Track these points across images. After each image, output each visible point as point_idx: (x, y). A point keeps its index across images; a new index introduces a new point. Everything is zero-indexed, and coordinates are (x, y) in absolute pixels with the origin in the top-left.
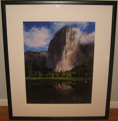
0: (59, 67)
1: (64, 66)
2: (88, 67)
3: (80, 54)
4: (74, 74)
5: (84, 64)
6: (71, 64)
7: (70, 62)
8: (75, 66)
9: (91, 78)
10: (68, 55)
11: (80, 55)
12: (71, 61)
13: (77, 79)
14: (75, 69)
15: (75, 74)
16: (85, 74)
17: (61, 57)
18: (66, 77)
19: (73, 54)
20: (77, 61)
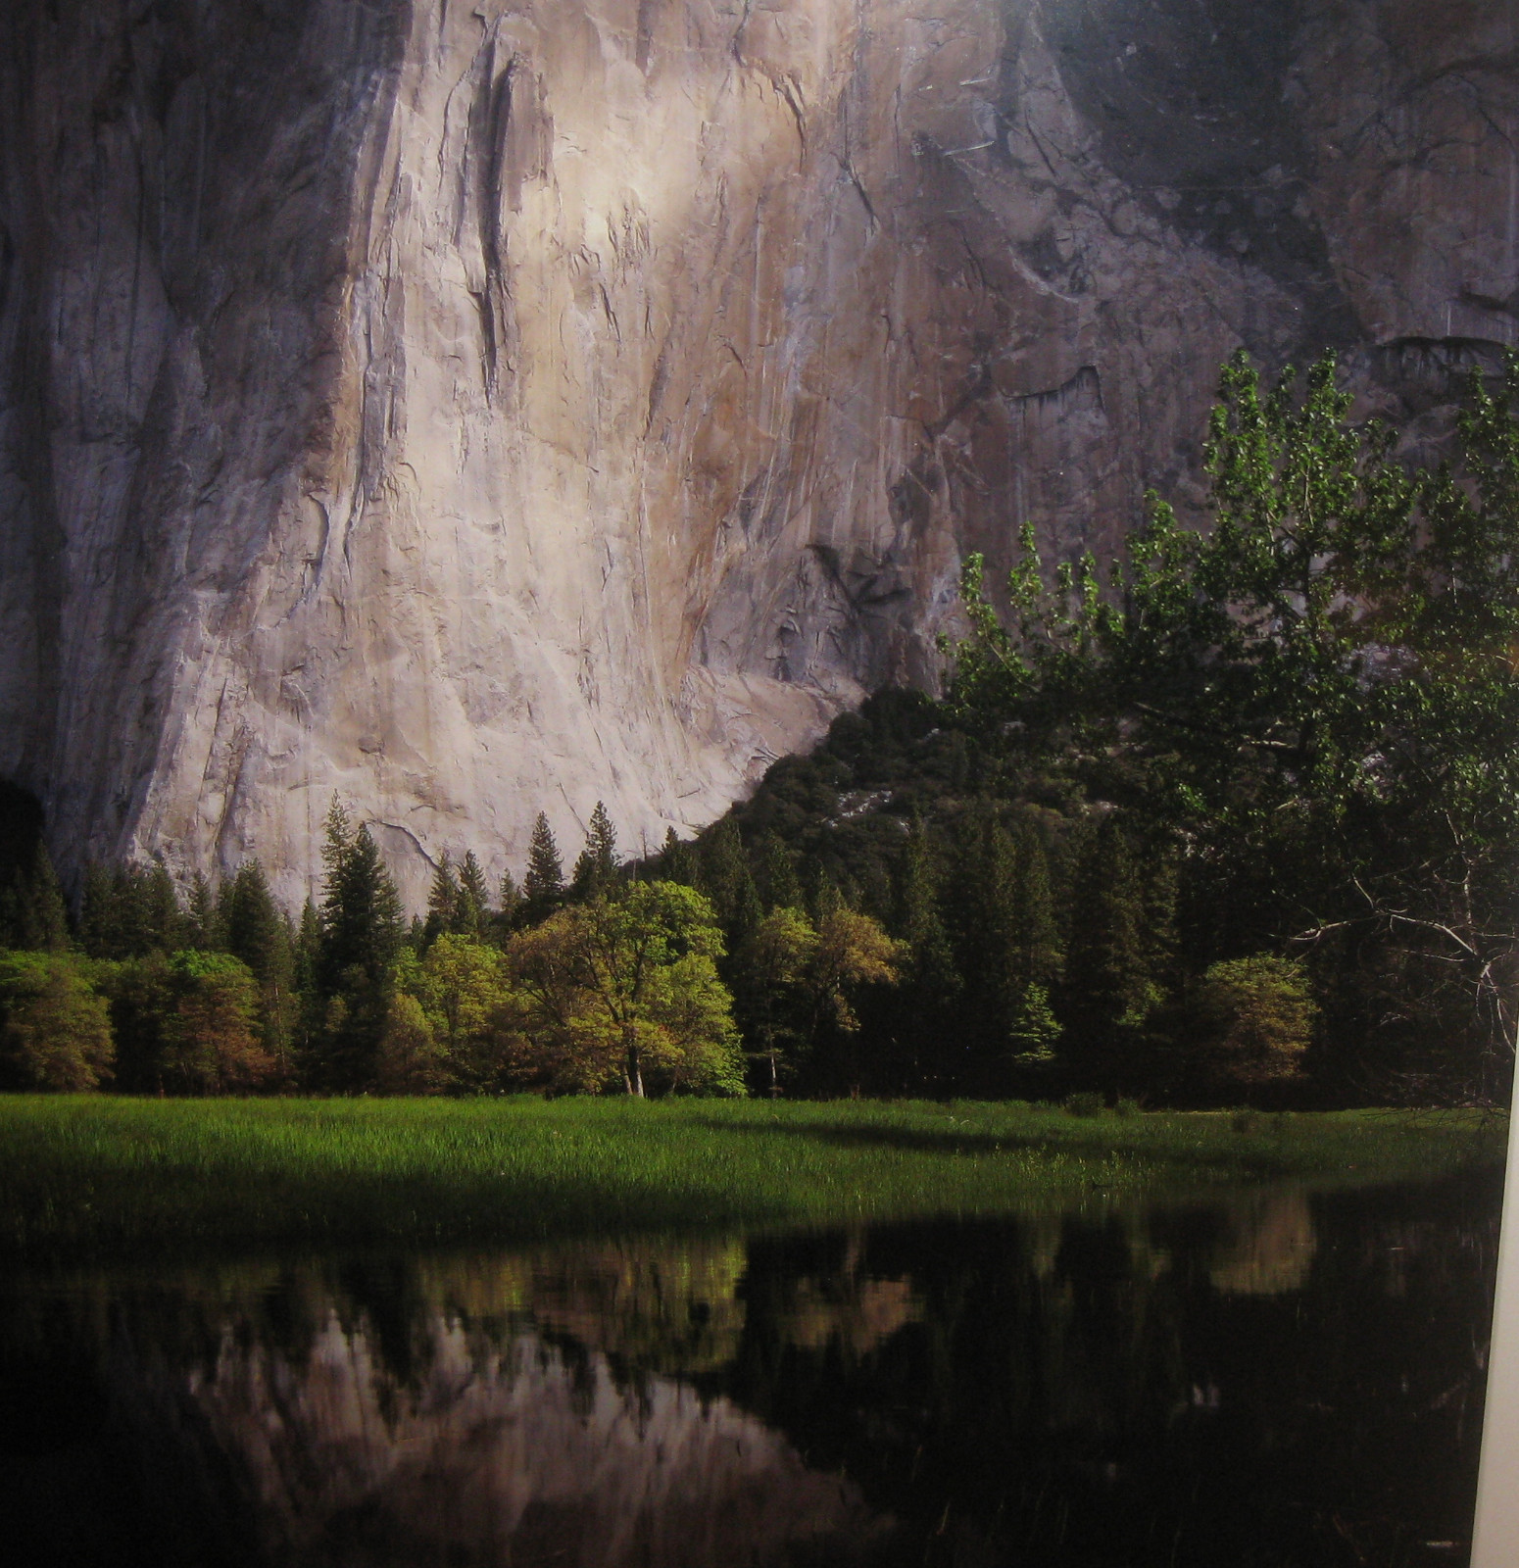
0: (273, 729)
1: (447, 690)
2: (1352, 733)
3: (1026, 214)
4: (825, 961)
5: (1208, 624)
6: (697, 619)
7: (671, 544)
8: (852, 693)
9: (1465, 1119)
10: (571, 253)
11: (1041, 249)
12: (708, 469)
13: (960, 1167)
14: (854, 807)
15: (869, 995)
16: (1230, 973)
17: (323, 351)
18: (551, 1081)
19: (765, 194)
20: (910, 501)
